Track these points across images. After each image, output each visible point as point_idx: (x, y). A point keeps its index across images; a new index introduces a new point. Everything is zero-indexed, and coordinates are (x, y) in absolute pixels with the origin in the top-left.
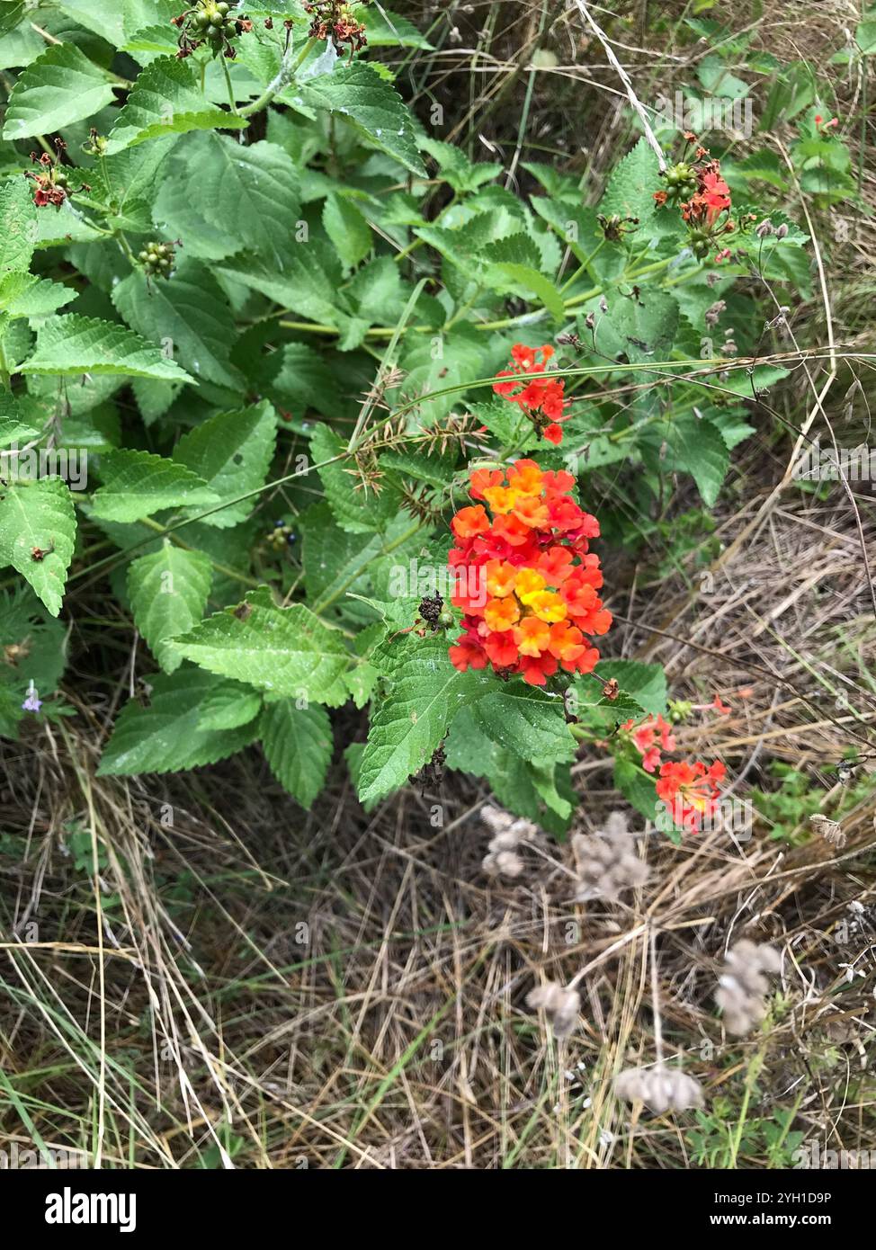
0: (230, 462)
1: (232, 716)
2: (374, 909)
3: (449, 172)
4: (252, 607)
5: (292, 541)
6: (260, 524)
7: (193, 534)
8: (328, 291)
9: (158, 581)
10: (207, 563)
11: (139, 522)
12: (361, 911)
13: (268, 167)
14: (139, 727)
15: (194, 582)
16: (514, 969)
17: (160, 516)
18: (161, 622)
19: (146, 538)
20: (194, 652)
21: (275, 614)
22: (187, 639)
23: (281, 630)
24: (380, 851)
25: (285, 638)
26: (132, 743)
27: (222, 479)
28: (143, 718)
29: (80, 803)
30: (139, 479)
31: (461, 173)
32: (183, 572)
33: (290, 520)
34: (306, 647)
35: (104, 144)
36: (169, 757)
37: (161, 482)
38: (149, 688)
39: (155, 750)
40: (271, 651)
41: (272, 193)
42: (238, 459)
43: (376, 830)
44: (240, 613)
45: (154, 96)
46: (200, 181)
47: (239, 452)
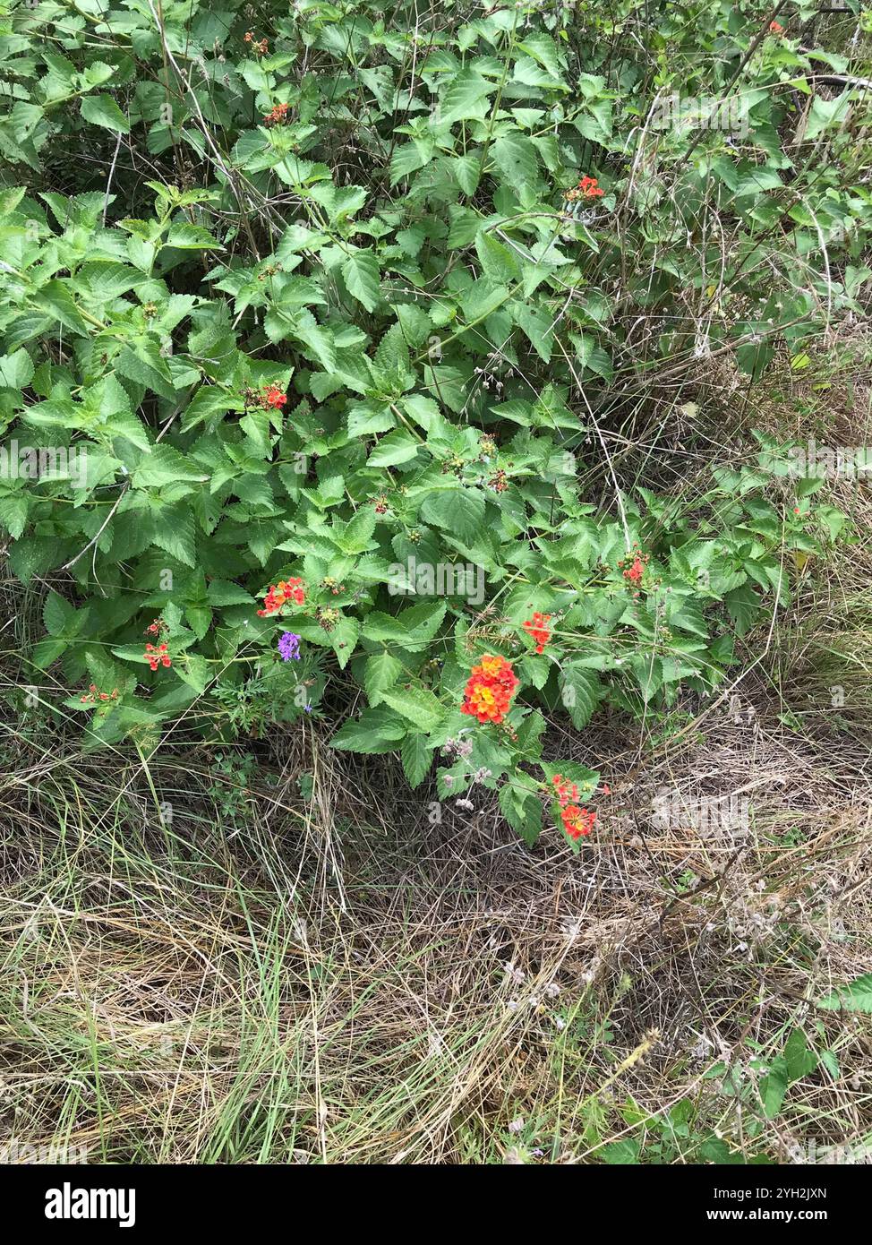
0: (422, 624)
1: (393, 734)
2: (437, 885)
3: (567, 507)
4: (412, 687)
5: (440, 665)
6: (430, 654)
7: (397, 651)
8: (492, 552)
9: (379, 668)
10: (400, 666)
11: (379, 642)
12: (429, 885)
13: (473, 500)
14: (351, 730)
15: (392, 672)
16: (504, 940)
17: (387, 641)
18: (374, 685)
19: (378, 649)
20: (386, 697)
21: (420, 693)
22: (385, 692)
23: (421, 699)
24: (450, 856)
25: (422, 703)
26: (346, 737)
27: (416, 631)
28: (354, 727)
29: (310, 764)
30: (383, 624)
31: (574, 508)
32: (389, 666)
33: (443, 655)
34: (429, 709)
35: (406, 491)
36: (360, 747)
37: (391, 628)
38: (361, 714)
39: (355, 742)
40: (415, 707)
41: (472, 512)
42: (426, 624)
43: (450, 844)
44: (407, 687)
45: (433, 475)
46: (442, 501)
47: (427, 620)
